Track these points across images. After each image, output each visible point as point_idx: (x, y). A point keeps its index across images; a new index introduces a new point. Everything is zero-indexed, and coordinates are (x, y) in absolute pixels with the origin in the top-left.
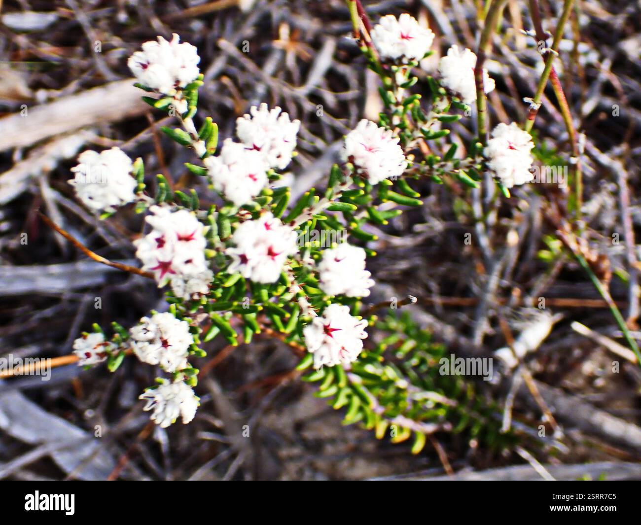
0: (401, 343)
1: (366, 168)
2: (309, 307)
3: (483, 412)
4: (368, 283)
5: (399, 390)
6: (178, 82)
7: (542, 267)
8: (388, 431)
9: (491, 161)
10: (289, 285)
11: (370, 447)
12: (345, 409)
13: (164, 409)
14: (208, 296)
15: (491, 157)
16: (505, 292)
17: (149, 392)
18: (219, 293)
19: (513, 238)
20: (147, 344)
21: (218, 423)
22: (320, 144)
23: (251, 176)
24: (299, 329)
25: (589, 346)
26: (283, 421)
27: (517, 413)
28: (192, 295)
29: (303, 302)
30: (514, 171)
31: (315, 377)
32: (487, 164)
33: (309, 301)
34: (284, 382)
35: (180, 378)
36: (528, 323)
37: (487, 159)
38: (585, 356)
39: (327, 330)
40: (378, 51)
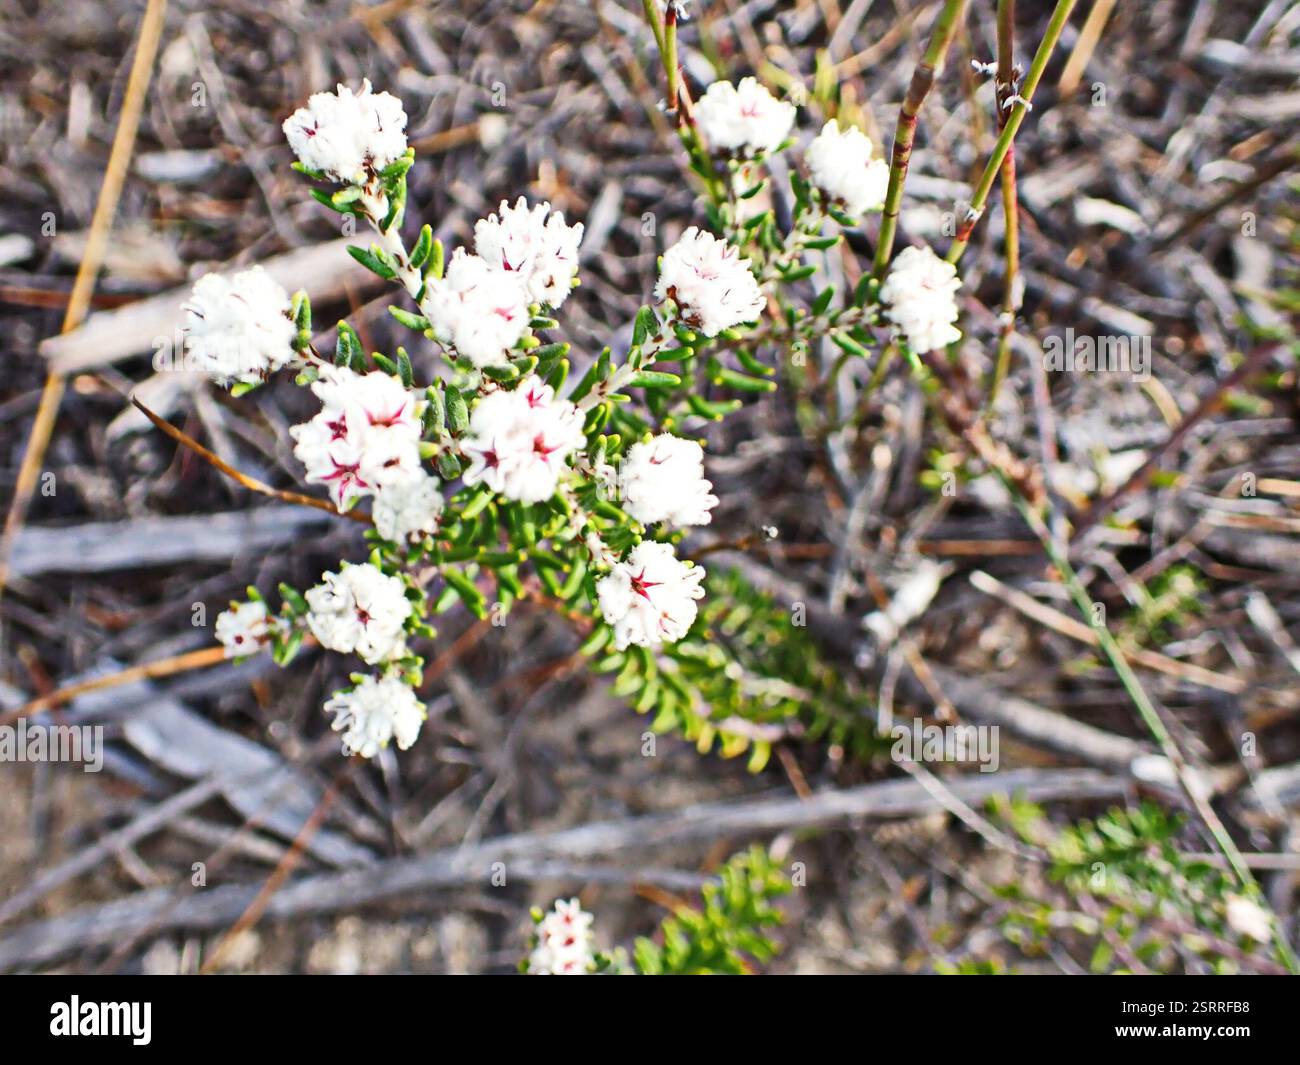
0: (726, 613)
1: (698, 308)
2: (603, 549)
3: (849, 706)
4: (708, 501)
5: (730, 683)
6: (369, 159)
7: (924, 496)
8: (717, 741)
9: (894, 308)
10: (570, 513)
11: (685, 762)
12: (654, 711)
13: (366, 725)
14: (435, 536)
15: (893, 301)
16: (872, 536)
17: (339, 697)
18: (455, 532)
19: (882, 457)
20: (332, 617)
21: (463, 736)
22: (599, 332)
23: (501, 312)
24: (589, 585)
25: (994, 607)
26: (559, 731)
27: (898, 705)
28: (408, 536)
29: (594, 542)
30: (931, 324)
31: (609, 664)
32: (885, 313)
33: (603, 539)
34: (559, 673)
35: (392, 673)
36: (908, 576)
37: (888, 306)
38: (988, 621)
39: (637, 585)
40: (708, 136)
